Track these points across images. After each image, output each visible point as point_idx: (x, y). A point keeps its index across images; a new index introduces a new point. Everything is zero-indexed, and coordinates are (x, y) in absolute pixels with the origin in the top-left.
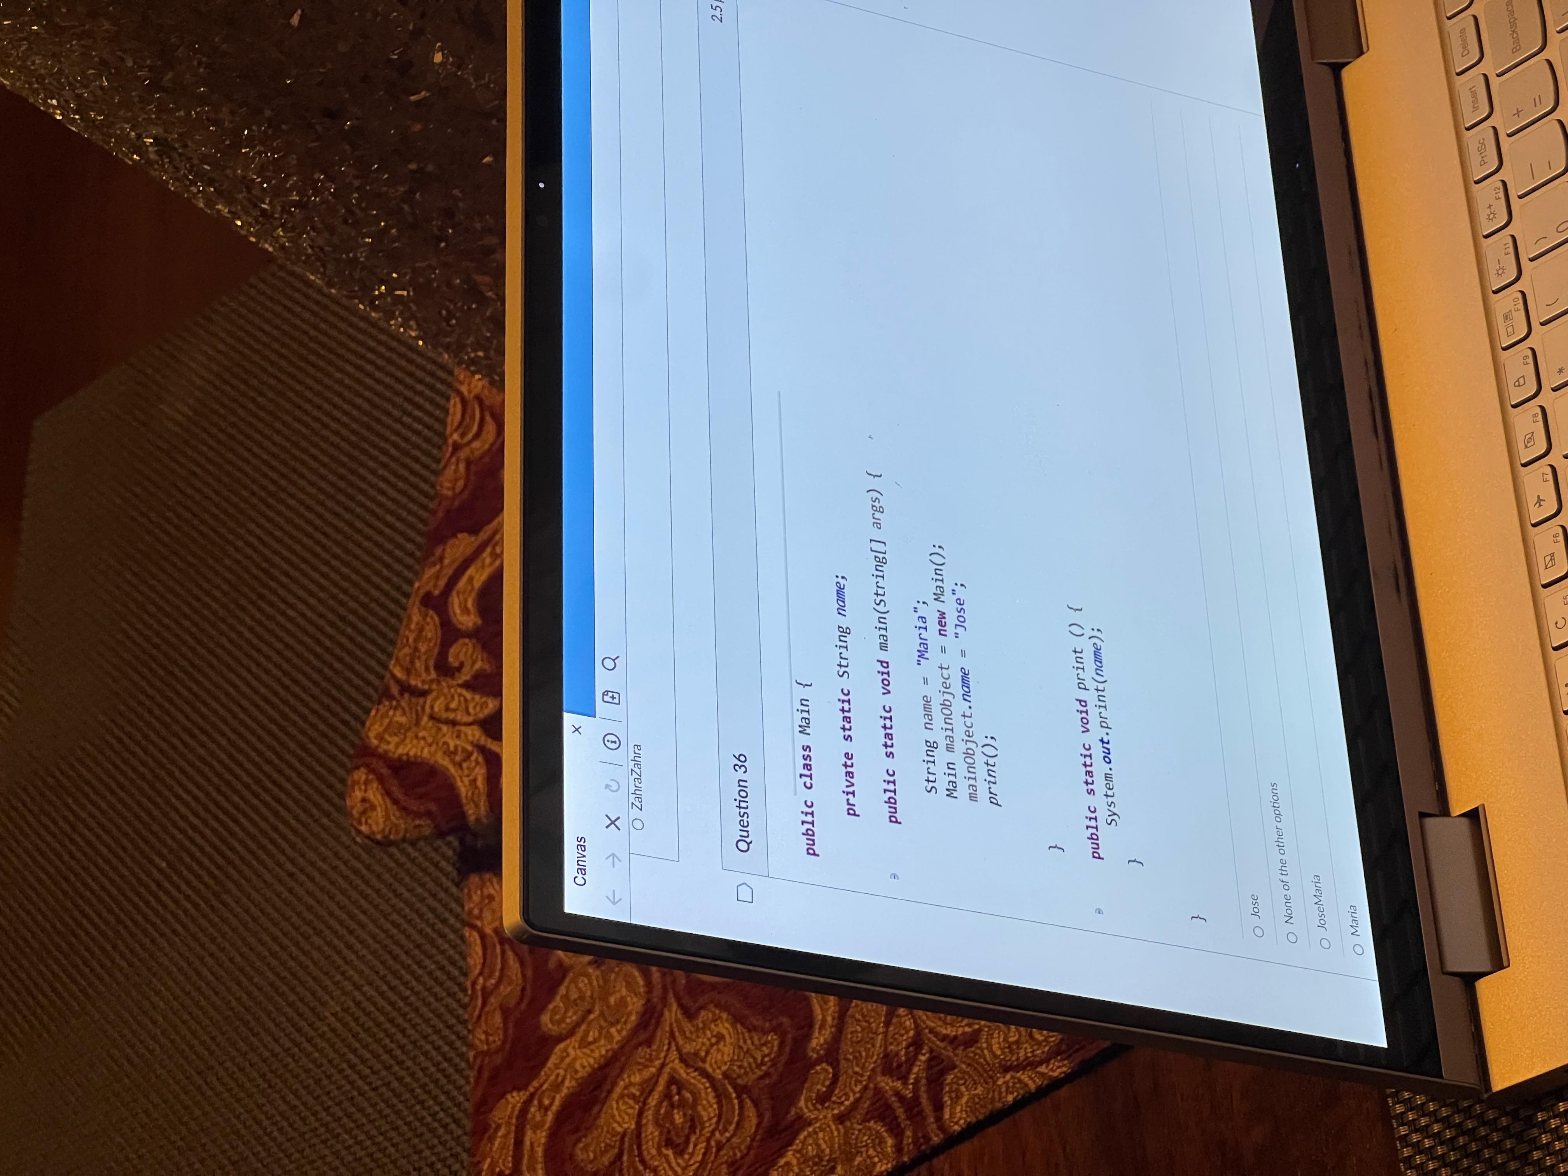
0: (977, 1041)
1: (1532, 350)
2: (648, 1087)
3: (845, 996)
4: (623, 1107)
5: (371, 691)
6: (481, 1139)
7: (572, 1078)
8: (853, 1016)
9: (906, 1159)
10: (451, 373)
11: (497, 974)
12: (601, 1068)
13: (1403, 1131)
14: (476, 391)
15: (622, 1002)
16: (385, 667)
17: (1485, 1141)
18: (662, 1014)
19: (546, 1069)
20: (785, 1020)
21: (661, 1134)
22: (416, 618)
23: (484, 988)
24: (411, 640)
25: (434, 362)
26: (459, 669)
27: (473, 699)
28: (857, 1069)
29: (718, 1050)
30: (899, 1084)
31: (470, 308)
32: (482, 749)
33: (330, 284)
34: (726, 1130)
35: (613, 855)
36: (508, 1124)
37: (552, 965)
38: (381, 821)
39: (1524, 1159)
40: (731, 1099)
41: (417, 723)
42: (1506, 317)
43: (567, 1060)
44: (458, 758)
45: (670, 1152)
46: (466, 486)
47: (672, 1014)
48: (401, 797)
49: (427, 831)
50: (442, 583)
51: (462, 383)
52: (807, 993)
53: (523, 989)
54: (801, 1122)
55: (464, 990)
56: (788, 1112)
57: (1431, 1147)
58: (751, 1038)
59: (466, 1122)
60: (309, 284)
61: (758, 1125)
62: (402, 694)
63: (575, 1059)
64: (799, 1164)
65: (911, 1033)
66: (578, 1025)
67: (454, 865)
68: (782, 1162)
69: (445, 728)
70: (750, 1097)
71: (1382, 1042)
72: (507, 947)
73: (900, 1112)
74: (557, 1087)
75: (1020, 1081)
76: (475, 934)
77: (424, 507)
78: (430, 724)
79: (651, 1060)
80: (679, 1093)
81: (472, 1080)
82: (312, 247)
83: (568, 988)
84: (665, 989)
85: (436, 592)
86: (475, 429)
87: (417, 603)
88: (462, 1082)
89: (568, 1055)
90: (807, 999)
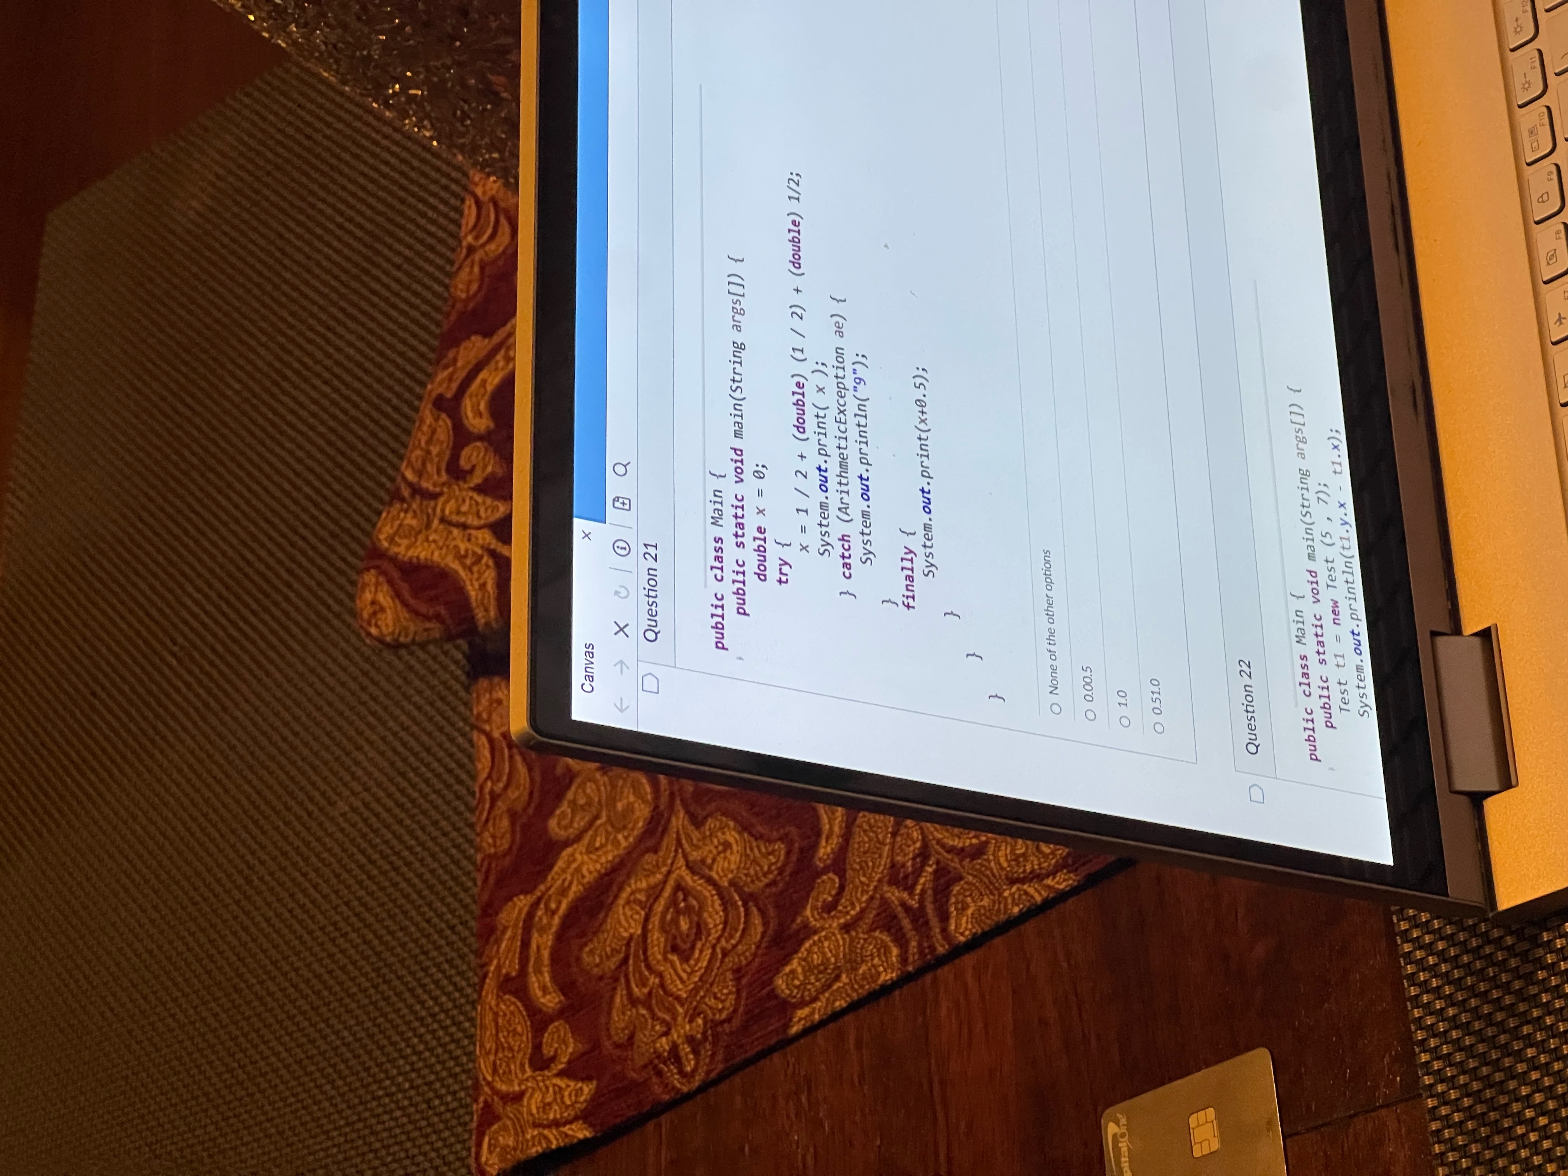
0: (984, 853)
1: (1557, 166)
2: (654, 893)
3: (853, 807)
4: (629, 913)
5: (382, 494)
6: (487, 941)
7: (580, 883)
8: (860, 827)
9: (910, 968)
10: (465, 175)
11: (505, 778)
12: (607, 874)
13: (1407, 948)
14: (490, 193)
15: (629, 809)
16: (397, 469)
17: (1489, 959)
18: (669, 820)
19: (553, 873)
20: (793, 831)
21: (666, 940)
22: (429, 420)
23: (492, 792)
24: (423, 443)
25: (449, 164)
26: (472, 471)
27: (484, 503)
28: (863, 879)
29: (725, 858)
30: (905, 895)
31: (485, 110)
32: (493, 554)
33: (345, 83)
34: (731, 936)
35: (621, 662)
36: (516, 926)
37: (559, 771)
38: (390, 623)
39: (1529, 978)
40: (737, 908)
41: (428, 526)
42: (1531, 132)
43: (574, 866)
44: (468, 562)
45: (675, 958)
46: (480, 287)
47: (679, 820)
48: (412, 601)
49: (437, 634)
50: (455, 386)
51: (476, 185)
52: (814, 804)
53: (531, 794)
54: (807, 931)
55: (473, 794)
56: (793, 921)
57: (1435, 965)
58: (758, 847)
59: (473, 923)
60: (323, 81)
61: (764, 934)
62: (413, 496)
63: (582, 863)
64: (804, 972)
65: (918, 845)
66: (584, 831)
67: (462, 668)
68: (787, 969)
69: (455, 531)
70: (757, 905)
71: (1388, 860)
72: (515, 751)
73: (906, 923)
74: (563, 891)
75: (1026, 893)
76: (484, 739)
77: (437, 309)
78: (441, 527)
79: (657, 866)
80: (685, 900)
81: (479, 883)
82: (325, 44)
83: (575, 794)
84: (672, 795)
85: (449, 395)
86: (489, 231)
87: (430, 406)
88: (470, 884)
89: (574, 860)
90: (814, 809)
